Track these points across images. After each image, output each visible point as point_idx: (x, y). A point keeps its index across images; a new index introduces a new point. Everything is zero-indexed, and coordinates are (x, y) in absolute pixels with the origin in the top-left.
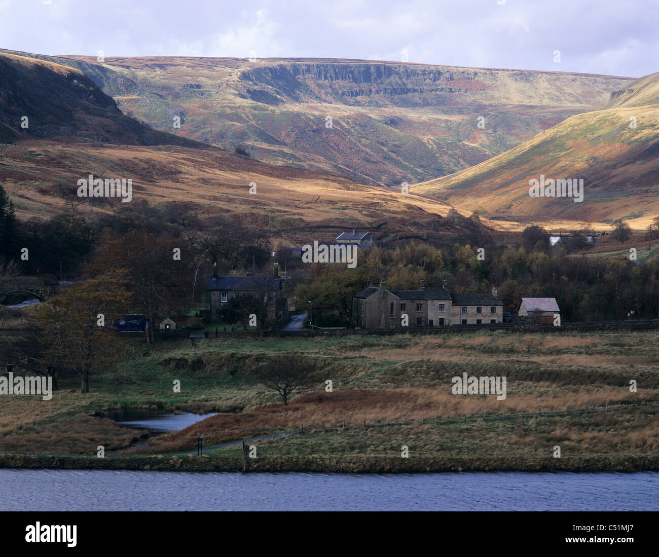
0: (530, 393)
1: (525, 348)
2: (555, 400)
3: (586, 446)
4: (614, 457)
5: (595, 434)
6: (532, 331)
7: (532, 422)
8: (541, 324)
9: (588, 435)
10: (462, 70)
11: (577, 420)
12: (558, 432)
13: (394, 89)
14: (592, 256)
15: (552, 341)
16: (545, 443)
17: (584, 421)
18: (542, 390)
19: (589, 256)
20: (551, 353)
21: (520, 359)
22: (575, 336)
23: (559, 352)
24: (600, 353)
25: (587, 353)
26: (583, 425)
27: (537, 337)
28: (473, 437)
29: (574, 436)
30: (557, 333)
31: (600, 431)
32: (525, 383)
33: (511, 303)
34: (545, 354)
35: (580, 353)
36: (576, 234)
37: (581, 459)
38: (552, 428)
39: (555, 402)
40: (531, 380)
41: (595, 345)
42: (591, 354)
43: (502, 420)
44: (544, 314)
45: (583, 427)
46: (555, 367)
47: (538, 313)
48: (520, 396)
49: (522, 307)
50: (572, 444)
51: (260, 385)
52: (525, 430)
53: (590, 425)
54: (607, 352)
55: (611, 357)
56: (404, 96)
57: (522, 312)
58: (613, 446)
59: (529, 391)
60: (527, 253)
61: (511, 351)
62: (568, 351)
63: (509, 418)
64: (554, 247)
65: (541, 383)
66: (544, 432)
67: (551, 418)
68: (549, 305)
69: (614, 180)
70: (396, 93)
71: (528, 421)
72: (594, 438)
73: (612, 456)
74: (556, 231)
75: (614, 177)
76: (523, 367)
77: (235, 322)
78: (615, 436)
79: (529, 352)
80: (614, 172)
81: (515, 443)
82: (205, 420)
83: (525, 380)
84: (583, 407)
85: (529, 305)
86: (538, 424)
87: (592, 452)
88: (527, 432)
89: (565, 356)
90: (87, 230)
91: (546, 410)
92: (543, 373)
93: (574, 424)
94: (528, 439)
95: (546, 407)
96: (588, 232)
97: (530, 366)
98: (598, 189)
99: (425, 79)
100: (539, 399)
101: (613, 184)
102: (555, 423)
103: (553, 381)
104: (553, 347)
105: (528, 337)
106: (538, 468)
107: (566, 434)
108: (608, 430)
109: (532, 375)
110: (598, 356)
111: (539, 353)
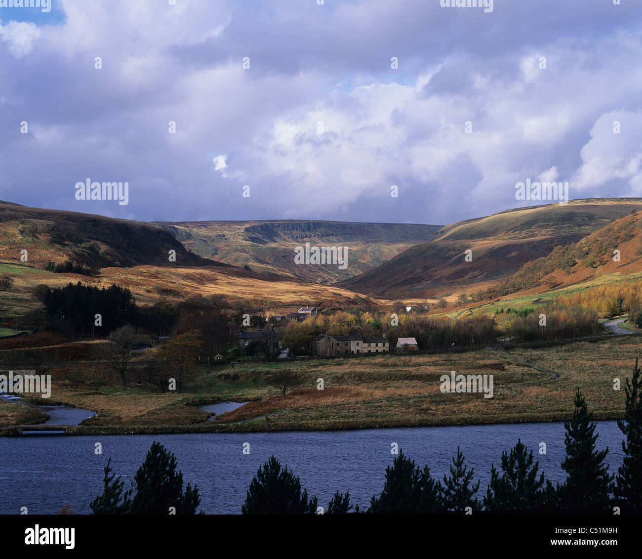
0: (408, 387)
1: (402, 363)
2: (421, 389)
3: (440, 413)
4: (455, 418)
5: (444, 406)
6: (404, 355)
7: (411, 401)
8: (408, 351)
9: (441, 407)
10: (357, 224)
11: (434, 399)
12: (425, 406)
13: (323, 235)
14: (430, 317)
15: (415, 359)
16: (419, 411)
17: (437, 400)
18: (414, 384)
19: (429, 316)
20: (415, 366)
21: (401, 369)
22: (426, 357)
23: (419, 365)
24: (440, 365)
25: (434, 365)
26: (437, 402)
27: (407, 358)
28: (383, 410)
29: (434, 408)
30: (417, 356)
31: (446, 405)
32: (405, 381)
33: (393, 340)
34: (412, 366)
35: (430, 365)
36: (420, 305)
37: (438, 419)
38: (422, 404)
39: (421, 391)
40: (407, 380)
41: (437, 361)
42: (436, 366)
43: (396, 400)
44: (410, 346)
45: (438, 403)
46: (419, 373)
47: (406, 345)
48: (403, 388)
49: (398, 343)
50: (433, 412)
51: (269, 387)
52: (408, 405)
53: (441, 402)
54: (444, 365)
55: (446, 367)
56: (328, 238)
57: (398, 345)
58: (454, 412)
59: (407, 385)
61: (395, 365)
62: (424, 364)
63: (399, 400)
64: (409, 312)
65: (413, 381)
66: (418, 406)
67: (421, 399)
68: (412, 341)
69: (436, 278)
70: (323, 236)
71: (409, 401)
72: (443, 408)
73: (454, 417)
74: (409, 304)
75: (436, 275)
76: (403, 373)
77: (253, 355)
78: (454, 407)
79: (404, 365)
80: (436, 273)
81: (404, 412)
82: (244, 405)
83: (405, 380)
84: (436, 393)
85: (402, 341)
86: (415, 402)
87: (443, 415)
88: (409, 406)
89: (423, 367)
90: (172, 310)
91: (417, 395)
92: (413, 376)
93: (432, 402)
94: (410, 410)
95: (416, 393)
96: (425, 304)
97: (406, 373)
98: (428, 282)
99: (338, 229)
100: (413, 389)
101: (436, 280)
102: (423, 401)
103: (419, 380)
104: (417, 362)
105: (403, 358)
106: (417, 424)
107: (429, 407)
108: (450, 404)
109: (408, 377)
110: (439, 367)
111: (409, 366)
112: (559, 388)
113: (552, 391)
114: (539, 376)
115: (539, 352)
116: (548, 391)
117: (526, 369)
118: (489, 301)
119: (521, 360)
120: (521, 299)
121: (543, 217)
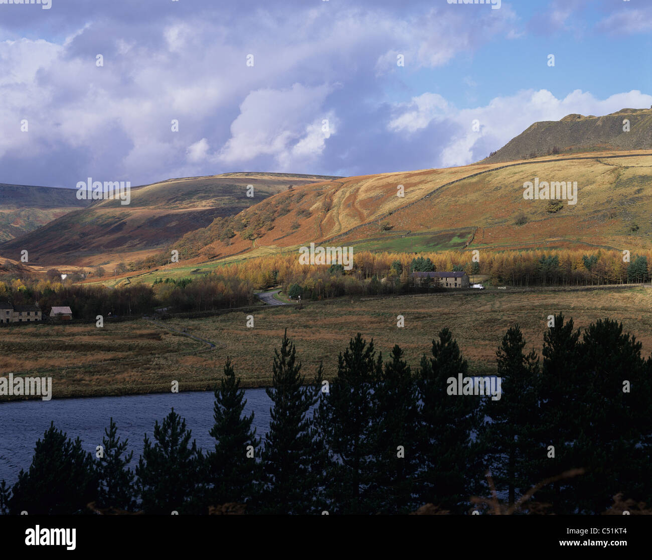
0: (61, 357)
1: (55, 333)
2: (75, 360)
3: (94, 383)
4: (110, 388)
5: (98, 376)
6: (58, 324)
7: (64, 372)
8: (61, 320)
9: (95, 377)
11: (88, 369)
12: (78, 377)
14: (86, 284)
15: (70, 329)
16: (72, 383)
17: (92, 370)
18: (67, 355)
19: (85, 284)
20: (69, 336)
21: (54, 339)
22: (81, 326)
23: (74, 335)
24: (96, 335)
25: (89, 335)
26: (91, 372)
27: (61, 327)
29: (87, 379)
30: (71, 325)
31: (100, 375)
32: (58, 351)
33: (46, 310)
34: (66, 336)
35: (85, 335)
36: (76, 273)
37: (92, 390)
38: (75, 374)
39: (75, 361)
40: (60, 350)
41: (92, 331)
42: (91, 335)
43: (48, 371)
44: (64, 315)
45: (92, 373)
46: (73, 343)
47: (60, 314)
48: (55, 359)
49: (52, 312)
50: (87, 382)
52: (61, 376)
53: (95, 372)
54: (99, 334)
55: (102, 337)
57: (52, 314)
58: (108, 383)
59: (60, 355)
60: (52, 283)
61: (48, 335)
62: (79, 334)
63: (51, 370)
64: (64, 280)
65: (67, 351)
66: (70, 377)
67: (74, 369)
68: (67, 310)
69: (94, 245)
71: (62, 372)
72: (98, 379)
73: (108, 388)
74: (64, 271)
75: (94, 243)
76: (56, 343)
78: (109, 377)
79: (58, 335)
80: (94, 241)
81: (56, 383)
83: (58, 350)
84: (90, 363)
85: (55, 310)
86: (68, 373)
87: (97, 386)
88: (62, 377)
89: (77, 336)
91: (71, 365)
92: (66, 346)
93: (86, 372)
94: (63, 381)
95: (70, 364)
96: (81, 271)
97: (60, 343)
98: (85, 249)
100: (66, 360)
101: (93, 247)
102: (76, 372)
103: (73, 350)
104: (70, 332)
105: (56, 327)
106: (69, 395)
107: (83, 377)
108: (105, 375)
109: (62, 347)
110: (95, 336)
111: (63, 335)
112: (214, 358)
113: (207, 360)
114: (195, 346)
115: (195, 322)
116: (203, 360)
117: (182, 339)
118: (147, 271)
119: (178, 330)
120: (179, 269)
121: (205, 188)
